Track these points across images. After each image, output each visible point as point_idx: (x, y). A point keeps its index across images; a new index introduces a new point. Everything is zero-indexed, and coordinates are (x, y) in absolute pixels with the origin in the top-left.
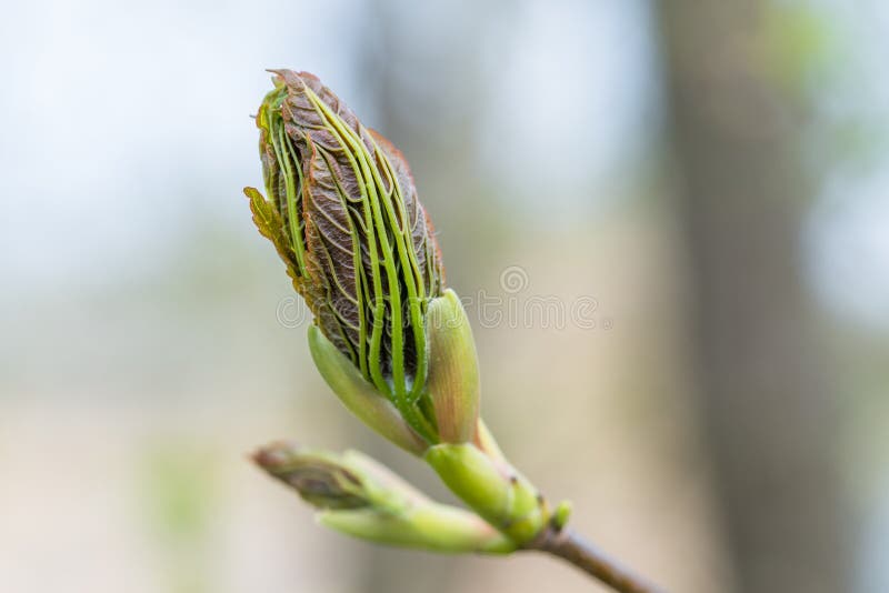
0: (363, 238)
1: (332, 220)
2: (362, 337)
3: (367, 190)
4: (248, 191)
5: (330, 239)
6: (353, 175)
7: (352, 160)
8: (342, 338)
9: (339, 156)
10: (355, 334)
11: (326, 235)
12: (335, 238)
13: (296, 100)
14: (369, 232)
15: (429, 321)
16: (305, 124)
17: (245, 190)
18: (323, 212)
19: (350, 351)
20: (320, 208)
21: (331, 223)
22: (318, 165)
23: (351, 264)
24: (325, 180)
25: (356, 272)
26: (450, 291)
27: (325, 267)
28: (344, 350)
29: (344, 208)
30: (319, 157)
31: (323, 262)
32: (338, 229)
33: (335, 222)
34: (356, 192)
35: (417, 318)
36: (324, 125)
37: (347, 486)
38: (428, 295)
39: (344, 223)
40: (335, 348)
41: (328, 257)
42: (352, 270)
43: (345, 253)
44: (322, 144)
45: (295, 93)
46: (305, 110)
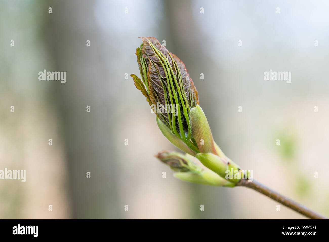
0: (167, 90)
1: (157, 84)
2: (169, 120)
3: (168, 74)
4: (132, 76)
5: (157, 90)
6: (163, 70)
7: (163, 65)
8: (164, 120)
9: (159, 64)
10: (168, 120)
11: (155, 89)
12: (158, 90)
13: (146, 47)
14: (169, 88)
15: (190, 115)
16: (149, 54)
17: (131, 75)
18: (154, 82)
19: (167, 125)
20: (153, 81)
21: (156, 85)
22: (152, 67)
23: (164, 98)
24: (154, 72)
25: (165, 100)
26: (198, 105)
27: (156, 99)
28: (166, 124)
29: (161, 80)
30: (152, 64)
31: (155, 97)
32: (159, 87)
33: (158, 85)
34: (164, 75)
35: (186, 114)
36: (154, 54)
37: (183, 165)
38: (190, 107)
39: (161, 85)
40: (163, 124)
41: (157, 96)
42: (164, 100)
43: (161, 94)
44: (153, 60)
45: (146, 44)
46: (149, 50)
